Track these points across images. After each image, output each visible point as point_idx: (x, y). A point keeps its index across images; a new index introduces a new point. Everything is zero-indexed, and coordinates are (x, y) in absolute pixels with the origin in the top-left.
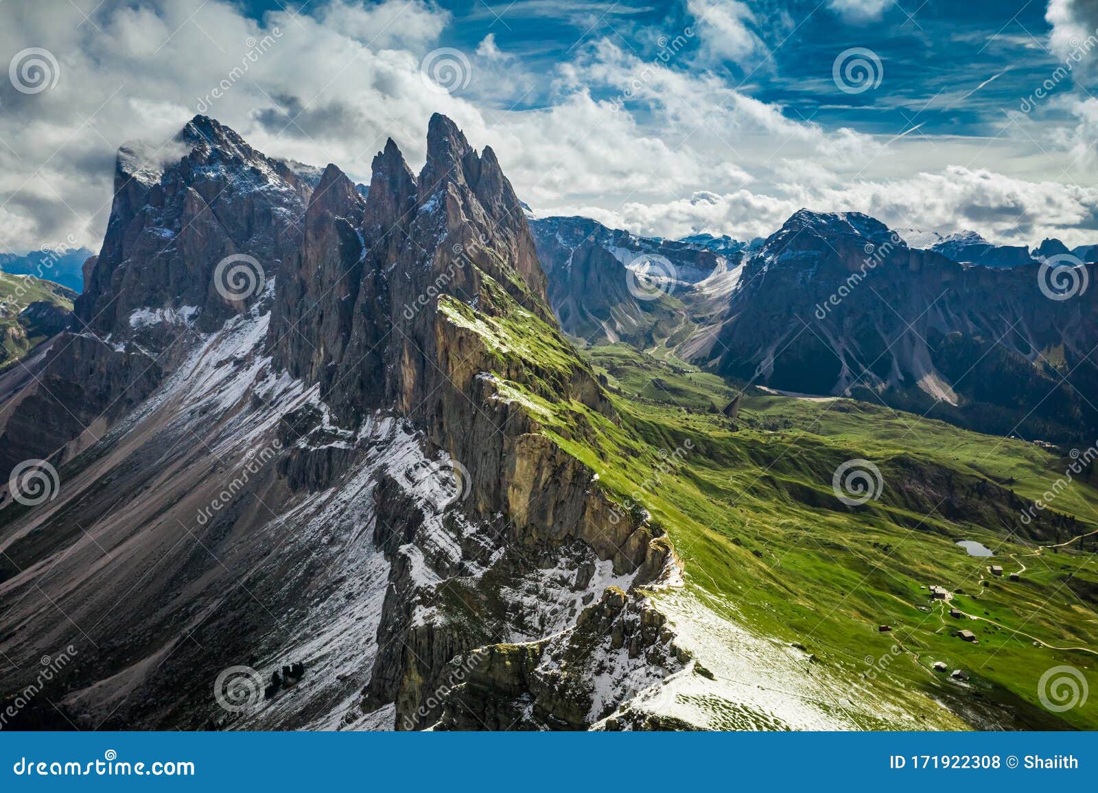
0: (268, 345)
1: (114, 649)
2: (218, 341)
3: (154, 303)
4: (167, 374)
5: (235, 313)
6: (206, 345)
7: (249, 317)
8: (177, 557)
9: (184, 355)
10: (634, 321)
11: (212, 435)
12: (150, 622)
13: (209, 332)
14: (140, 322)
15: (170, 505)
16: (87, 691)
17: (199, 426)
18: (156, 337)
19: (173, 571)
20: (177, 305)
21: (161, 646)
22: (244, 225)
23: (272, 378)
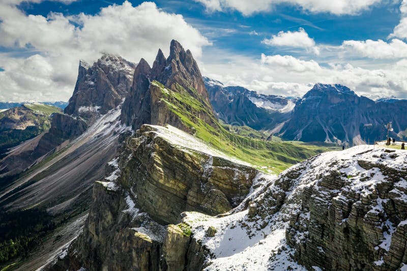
0: (120, 118)
1: (62, 198)
2: (106, 117)
3: (86, 105)
4: (89, 127)
5: (112, 108)
6: (102, 118)
7: (116, 110)
8: (84, 174)
9: (95, 121)
10: (254, 121)
11: (100, 143)
12: (74, 190)
13: (103, 114)
14: (82, 111)
15: (85, 161)
16: (53, 208)
17: (97, 140)
18: (87, 115)
19: (82, 177)
20: (94, 106)
21: (76, 196)
22: (117, 81)
23: (120, 126)
